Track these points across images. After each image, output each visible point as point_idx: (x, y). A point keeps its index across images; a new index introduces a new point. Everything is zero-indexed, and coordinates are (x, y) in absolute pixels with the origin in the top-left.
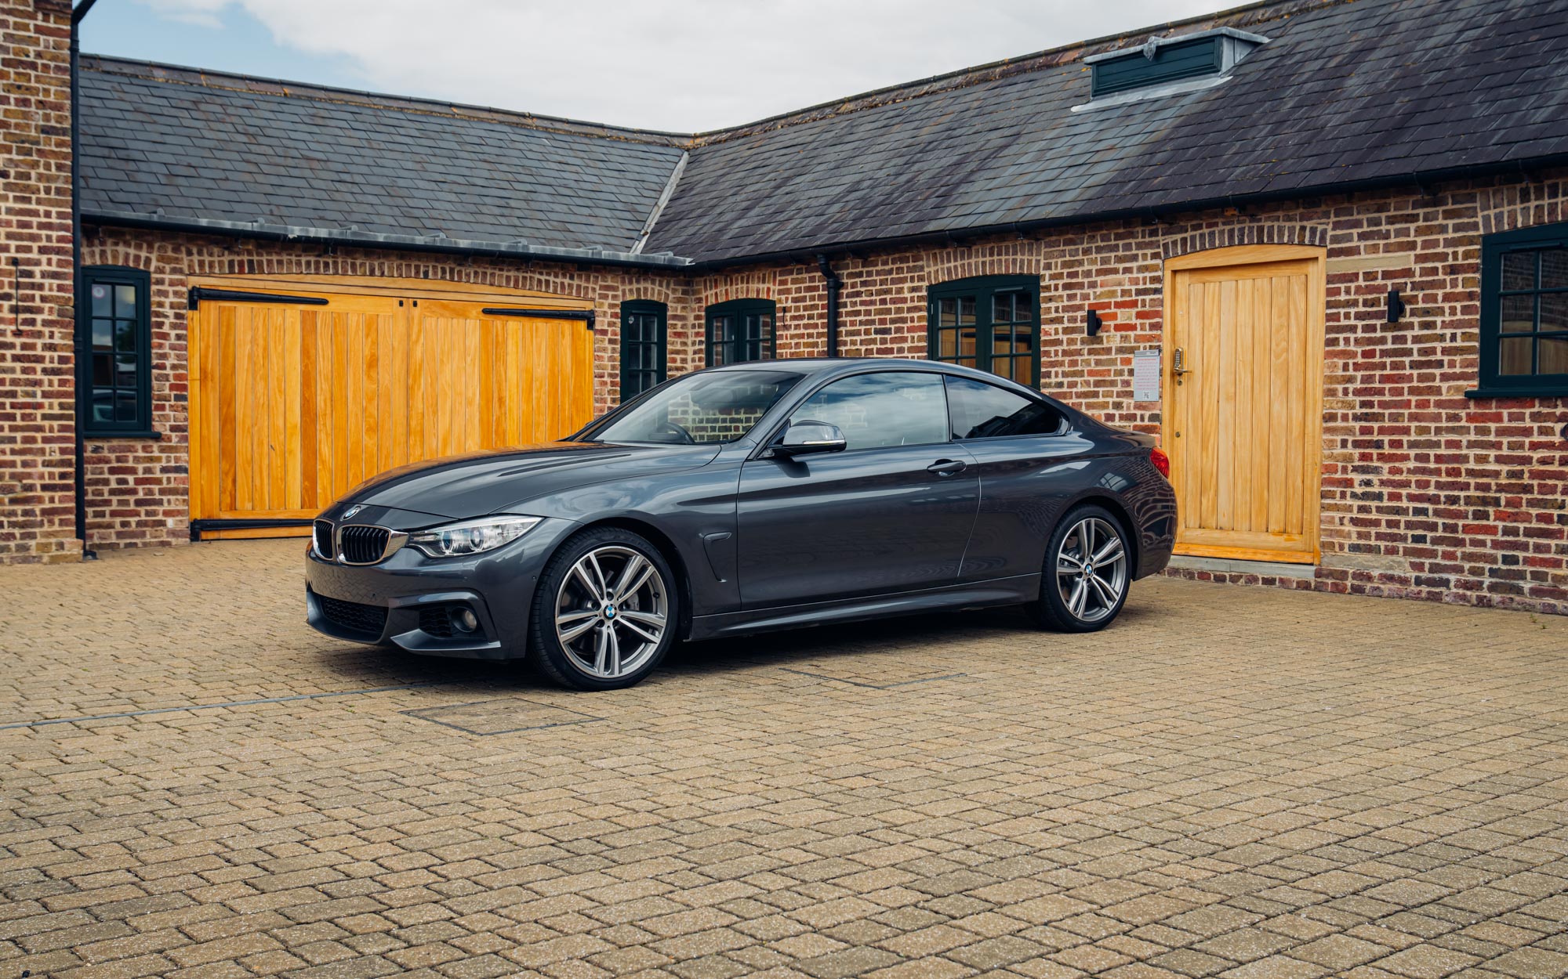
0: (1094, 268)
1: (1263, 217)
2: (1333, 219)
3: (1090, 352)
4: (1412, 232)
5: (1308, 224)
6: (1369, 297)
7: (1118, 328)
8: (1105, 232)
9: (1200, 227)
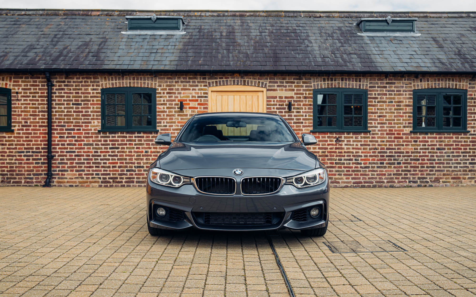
0: (180, 88)
1: (245, 77)
2: (269, 80)
3: (178, 115)
4: (293, 86)
5: (261, 81)
6: (281, 103)
7: (190, 108)
8: (184, 76)
9: (222, 78)
